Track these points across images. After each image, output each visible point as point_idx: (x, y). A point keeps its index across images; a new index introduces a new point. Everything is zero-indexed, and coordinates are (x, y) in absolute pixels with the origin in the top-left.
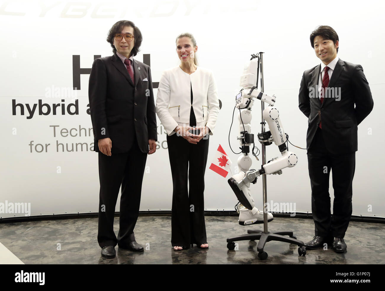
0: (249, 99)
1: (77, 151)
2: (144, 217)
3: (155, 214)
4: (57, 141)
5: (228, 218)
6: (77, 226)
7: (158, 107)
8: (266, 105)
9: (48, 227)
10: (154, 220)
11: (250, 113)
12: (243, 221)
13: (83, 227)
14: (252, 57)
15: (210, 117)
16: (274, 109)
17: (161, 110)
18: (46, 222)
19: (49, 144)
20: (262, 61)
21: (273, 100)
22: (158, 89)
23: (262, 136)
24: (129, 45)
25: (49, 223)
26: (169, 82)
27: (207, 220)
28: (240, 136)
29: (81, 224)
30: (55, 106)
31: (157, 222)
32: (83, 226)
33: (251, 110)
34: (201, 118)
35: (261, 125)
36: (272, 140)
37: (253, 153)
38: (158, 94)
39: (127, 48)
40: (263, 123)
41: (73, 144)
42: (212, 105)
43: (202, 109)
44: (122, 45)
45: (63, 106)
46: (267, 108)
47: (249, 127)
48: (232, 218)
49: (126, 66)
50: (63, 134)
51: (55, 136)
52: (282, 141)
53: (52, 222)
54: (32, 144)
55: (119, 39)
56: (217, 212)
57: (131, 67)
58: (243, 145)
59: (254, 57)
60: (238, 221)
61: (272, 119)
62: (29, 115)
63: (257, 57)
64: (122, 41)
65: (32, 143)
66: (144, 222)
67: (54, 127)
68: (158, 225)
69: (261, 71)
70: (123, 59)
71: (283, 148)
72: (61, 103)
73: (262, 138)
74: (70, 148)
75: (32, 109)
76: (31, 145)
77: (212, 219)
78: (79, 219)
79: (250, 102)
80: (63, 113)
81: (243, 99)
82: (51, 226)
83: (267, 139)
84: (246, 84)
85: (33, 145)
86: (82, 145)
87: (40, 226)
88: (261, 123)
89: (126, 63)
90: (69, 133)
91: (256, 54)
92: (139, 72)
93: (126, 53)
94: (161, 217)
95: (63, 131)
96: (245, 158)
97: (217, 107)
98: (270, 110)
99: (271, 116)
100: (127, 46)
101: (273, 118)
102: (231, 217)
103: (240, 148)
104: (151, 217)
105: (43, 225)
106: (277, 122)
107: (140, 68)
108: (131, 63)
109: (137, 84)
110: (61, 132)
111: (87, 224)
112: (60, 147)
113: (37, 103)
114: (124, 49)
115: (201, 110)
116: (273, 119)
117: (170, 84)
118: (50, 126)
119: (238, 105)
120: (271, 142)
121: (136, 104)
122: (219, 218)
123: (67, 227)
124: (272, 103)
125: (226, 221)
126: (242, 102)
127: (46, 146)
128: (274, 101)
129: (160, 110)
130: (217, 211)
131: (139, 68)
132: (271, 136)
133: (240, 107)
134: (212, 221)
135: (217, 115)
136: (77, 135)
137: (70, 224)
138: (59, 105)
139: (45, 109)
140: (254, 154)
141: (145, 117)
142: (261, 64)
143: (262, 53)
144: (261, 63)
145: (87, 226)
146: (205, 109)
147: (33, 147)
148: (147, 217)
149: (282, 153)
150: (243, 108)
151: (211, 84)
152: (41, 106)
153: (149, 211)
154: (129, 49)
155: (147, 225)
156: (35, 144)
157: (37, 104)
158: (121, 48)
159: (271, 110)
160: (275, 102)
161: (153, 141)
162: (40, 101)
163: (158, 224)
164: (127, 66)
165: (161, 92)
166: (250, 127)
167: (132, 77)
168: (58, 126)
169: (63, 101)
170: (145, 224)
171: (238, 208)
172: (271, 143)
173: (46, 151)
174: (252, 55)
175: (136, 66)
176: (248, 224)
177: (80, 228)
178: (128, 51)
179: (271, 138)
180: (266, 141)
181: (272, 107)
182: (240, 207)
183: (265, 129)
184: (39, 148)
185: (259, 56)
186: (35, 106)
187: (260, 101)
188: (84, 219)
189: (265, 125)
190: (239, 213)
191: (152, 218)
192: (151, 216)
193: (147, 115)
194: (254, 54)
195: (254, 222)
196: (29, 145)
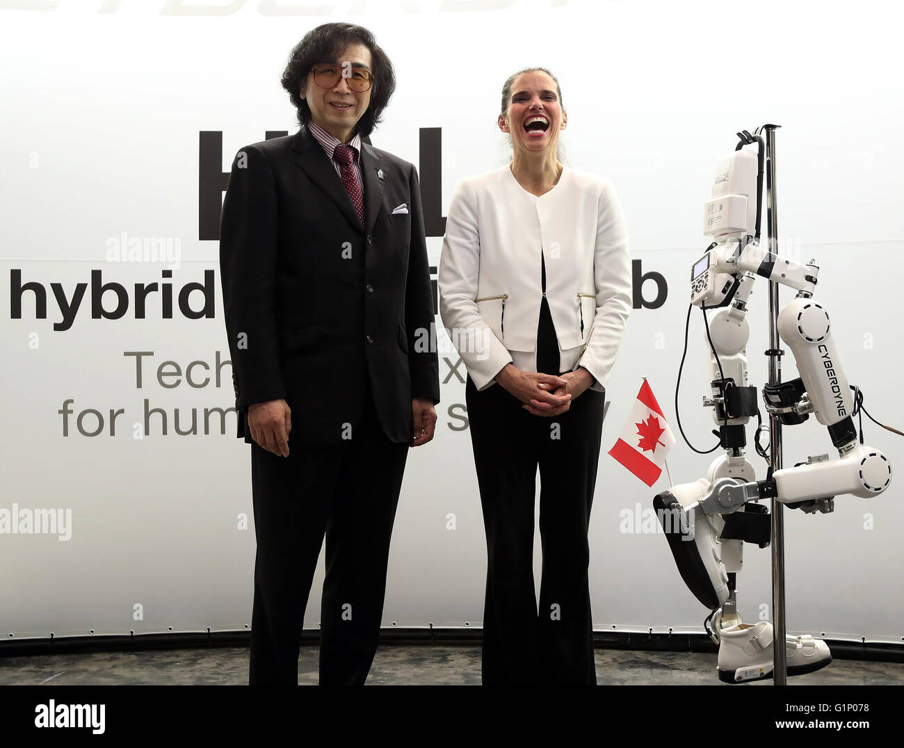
0: (734, 275)
1: (207, 432)
2: (414, 650)
3: (452, 638)
4: (146, 402)
5: (683, 657)
6: (198, 674)
7: (447, 297)
8: (786, 293)
9: (111, 675)
10: (444, 659)
11: (741, 319)
12: (731, 669)
13: (216, 676)
14: (739, 140)
15: (597, 331)
16: (813, 306)
17: (457, 308)
18: (108, 656)
19: (122, 411)
20: (771, 153)
21: (809, 278)
22: (445, 241)
23: (774, 394)
24: (359, 102)
25: (115, 663)
26: (477, 217)
27: (615, 664)
28: (711, 393)
29: (215, 665)
30: (141, 291)
31: (452, 667)
32: (219, 674)
33: (746, 310)
34: (575, 336)
35: (768, 358)
36: (810, 407)
37: (758, 447)
38: (442, 253)
39: (350, 111)
40: (774, 353)
41: (194, 411)
42: (606, 288)
43: (577, 304)
44: (334, 99)
45: (167, 289)
46: (790, 302)
47: (741, 365)
48: (694, 659)
49: (337, 168)
50: (165, 379)
51: (139, 385)
52: (841, 410)
53: (123, 657)
54: (69, 409)
55: (325, 80)
56: (650, 637)
57: (355, 170)
58: (723, 423)
59: (746, 139)
60: (718, 667)
61: (807, 338)
62: (60, 319)
63: (754, 140)
64: (336, 90)
65: (70, 407)
66: (412, 666)
67: (139, 355)
68: (455, 677)
69: (769, 186)
70: (331, 144)
71: (843, 434)
72: (161, 281)
73: (776, 399)
74: (186, 425)
75: (69, 301)
76: (65, 412)
77: (631, 659)
78: (209, 652)
79: (737, 284)
80: (167, 313)
81: (715, 276)
82: (117, 672)
83: (792, 404)
84: (725, 229)
85: (71, 412)
86: (223, 414)
87: (86, 671)
88: (767, 353)
89: (340, 156)
90: (183, 378)
91: (751, 132)
92: (381, 187)
93: (345, 126)
94: (468, 649)
95: (165, 370)
96: (732, 465)
97: (623, 297)
98: (800, 309)
99: (803, 329)
100: (351, 105)
101: (810, 337)
102: (695, 655)
103: (715, 432)
104: (436, 648)
105: (94, 668)
106: (822, 348)
107: (384, 171)
108: (355, 159)
109: (375, 226)
110: (160, 374)
111: (232, 666)
112: (156, 419)
113: (88, 280)
114: (341, 114)
115: (576, 310)
116: (811, 340)
117: (478, 221)
118: (126, 354)
119: (698, 296)
120: (806, 412)
121: (371, 290)
122: (656, 656)
123: (169, 674)
124: (808, 286)
125: (674, 669)
126: (709, 287)
127: (113, 416)
128: (812, 282)
129: (452, 306)
130: (650, 634)
131: (381, 173)
132: (805, 394)
133: (703, 301)
134: (631, 667)
135: (622, 324)
136: (207, 381)
137: (178, 666)
138: (153, 287)
139: (110, 301)
140: (761, 449)
141: (400, 329)
142: (768, 162)
143: (774, 127)
144: (769, 158)
145: (228, 675)
146: (588, 304)
147: (72, 419)
148: (425, 649)
149: (840, 451)
150: (716, 307)
151: (605, 222)
152: (98, 291)
153: (432, 630)
154: (356, 113)
155: (419, 676)
156: (76, 408)
157: (86, 285)
158: (329, 108)
159: (804, 311)
160: (815, 283)
161: (426, 406)
162: (96, 275)
163: (455, 674)
164: (341, 169)
165: (453, 247)
166: (745, 364)
167: (357, 203)
168: (151, 354)
169: (167, 274)
170: (415, 669)
171: (714, 628)
172: (806, 417)
173: (112, 433)
174: (739, 134)
175: (369, 166)
176: (747, 678)
177: (208, 678)
178: (352, 119)
179: (805, 399)
180: (787, 410)
181: (806, 301)
182: (721, 622)
183: (779, 370)
184: (91, 423)
185: (764, 136)
186: (81, 288)
187: (765, 281)
188: (227, 649)
189: (779, 360)
190: (717, 642)
191: (442, 651)
192: (440, 645)
193: (405, 322)
194: (745, 132)
195: (765, 672)
196: (60, 412)
